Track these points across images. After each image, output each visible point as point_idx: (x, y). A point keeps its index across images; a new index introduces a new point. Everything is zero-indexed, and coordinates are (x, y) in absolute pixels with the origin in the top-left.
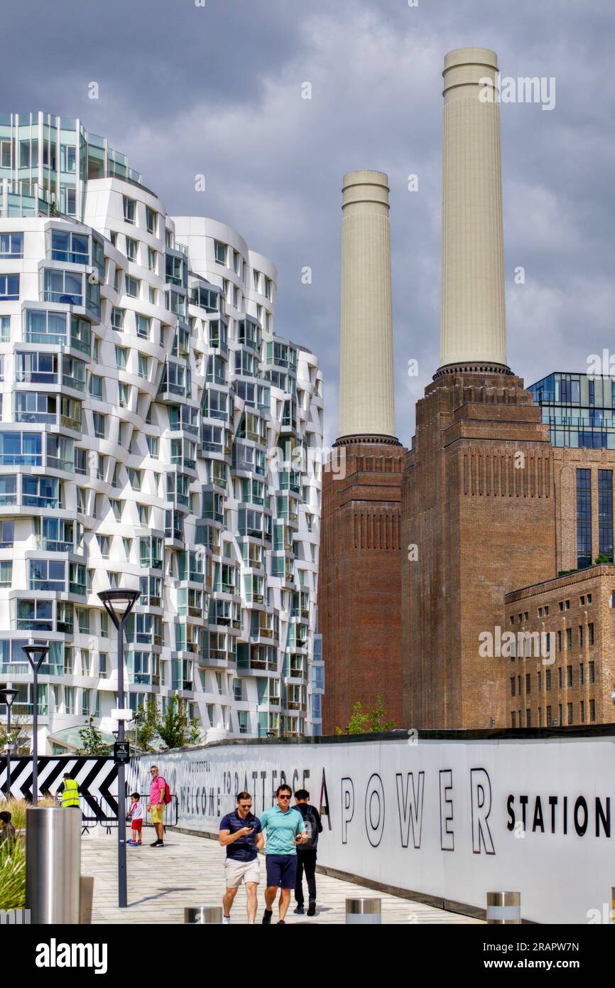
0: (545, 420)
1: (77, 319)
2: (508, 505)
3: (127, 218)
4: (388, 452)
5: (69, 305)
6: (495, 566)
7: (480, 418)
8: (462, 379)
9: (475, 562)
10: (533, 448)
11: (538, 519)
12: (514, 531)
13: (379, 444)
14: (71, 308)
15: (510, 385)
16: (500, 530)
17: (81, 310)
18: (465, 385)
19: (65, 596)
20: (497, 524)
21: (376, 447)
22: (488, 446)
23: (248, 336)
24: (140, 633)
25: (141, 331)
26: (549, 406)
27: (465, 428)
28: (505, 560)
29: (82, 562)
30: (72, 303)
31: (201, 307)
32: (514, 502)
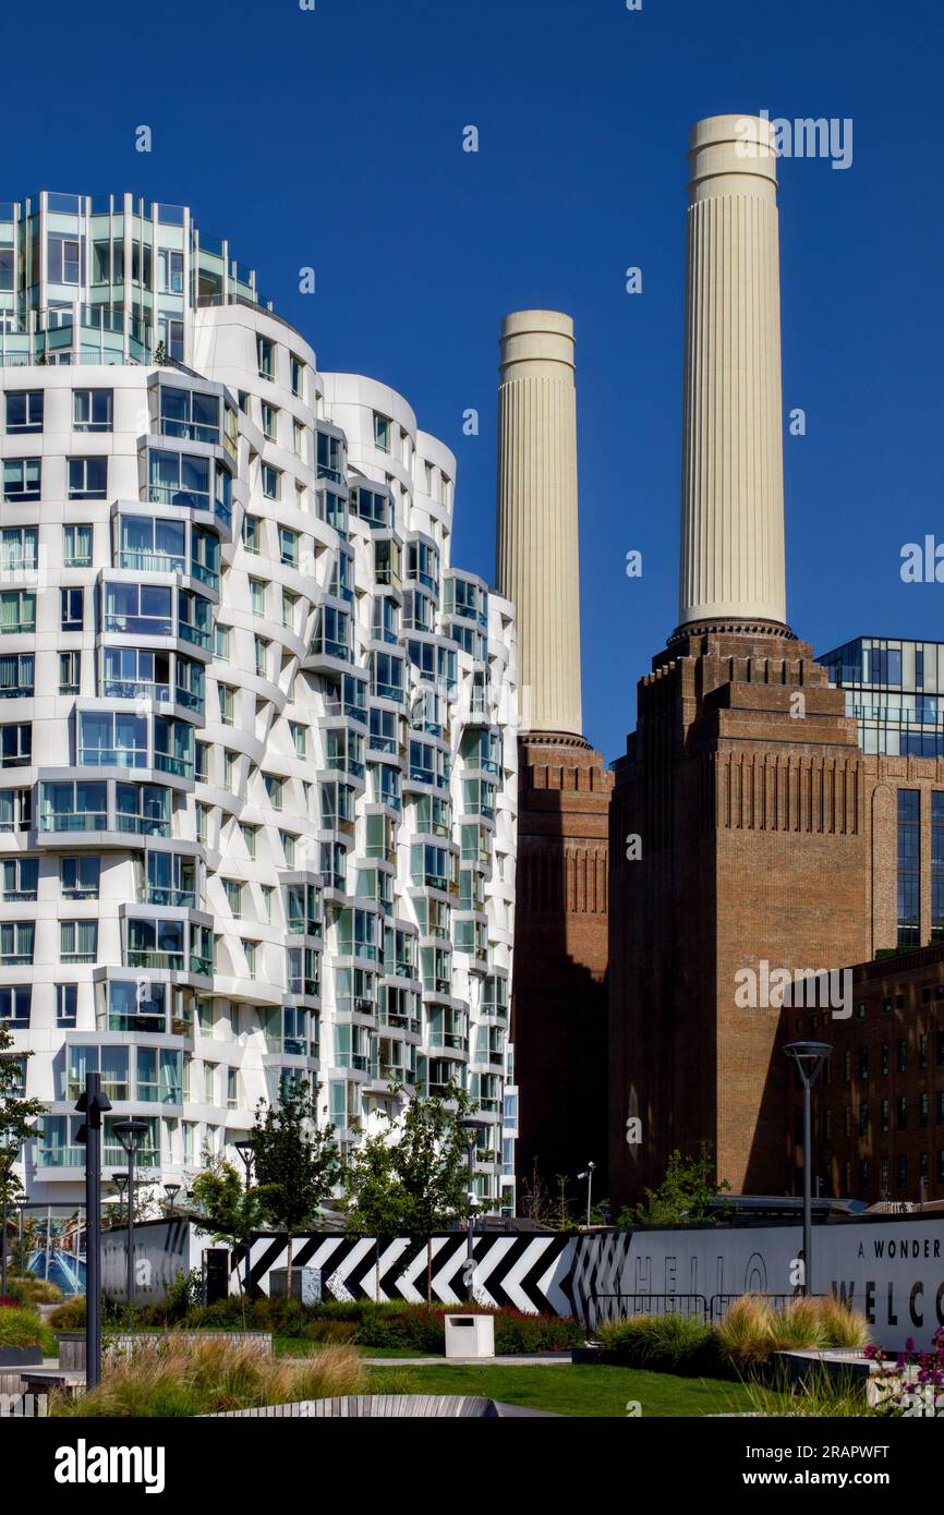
0: (849, 712)
1: (201, 530)
2: (793, 845)
3: (261, 371)
4: (571, 760)
5: (189, 508)
6: (771, 940)
7: (749, 707)
8: (717, 644)
9: (740, 932)
10: (833, 755)
11: (839, 867)
12: (802, 885)
13: (559, 747)
14: (192, 514)
15: (792, 655)
16: (779, 883)
17: (207, 517)
18: (722, 654)
19: (183, 977)
20: (775, 874)
21: (554, 751)
22: (761, 751)
23: (422, 568)
24: (289, 1038)
25: (285, 555)
26: (853, 689)
27: (726, 721)
28: (786, 930)
29: (206, 923)
30: (192, 506)
31: (361, 518)
32: (802, 841)
